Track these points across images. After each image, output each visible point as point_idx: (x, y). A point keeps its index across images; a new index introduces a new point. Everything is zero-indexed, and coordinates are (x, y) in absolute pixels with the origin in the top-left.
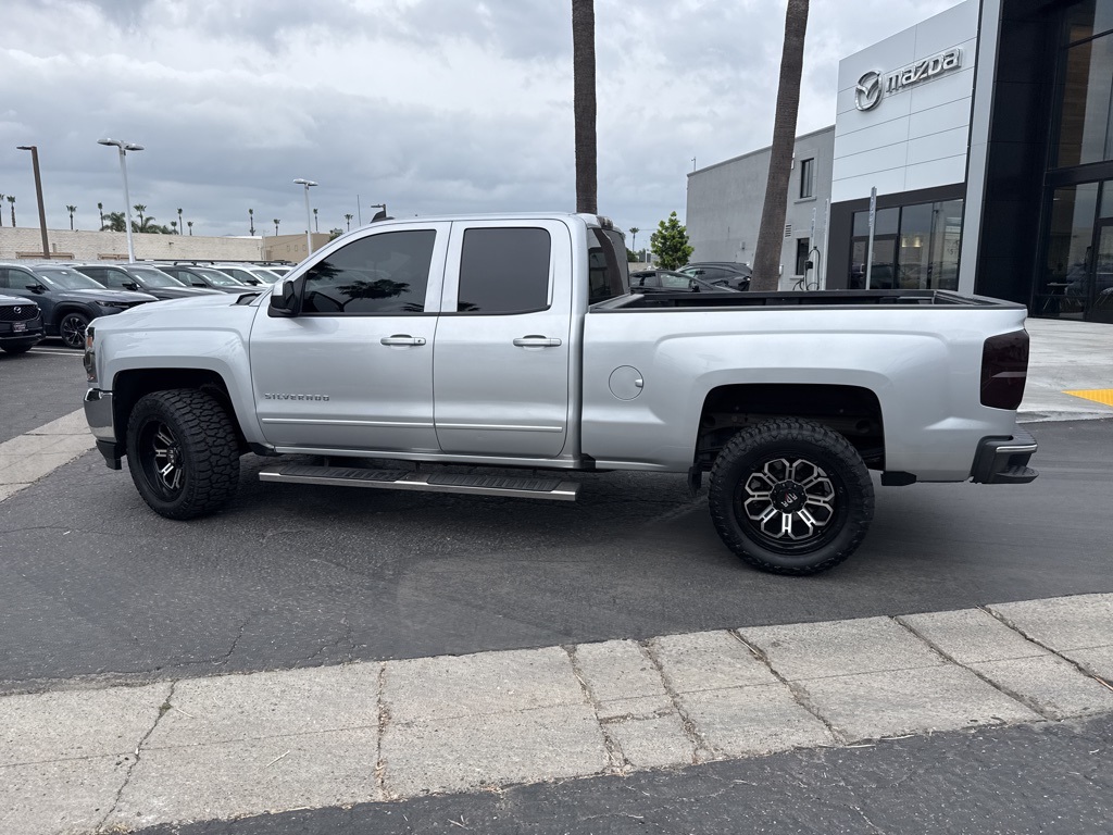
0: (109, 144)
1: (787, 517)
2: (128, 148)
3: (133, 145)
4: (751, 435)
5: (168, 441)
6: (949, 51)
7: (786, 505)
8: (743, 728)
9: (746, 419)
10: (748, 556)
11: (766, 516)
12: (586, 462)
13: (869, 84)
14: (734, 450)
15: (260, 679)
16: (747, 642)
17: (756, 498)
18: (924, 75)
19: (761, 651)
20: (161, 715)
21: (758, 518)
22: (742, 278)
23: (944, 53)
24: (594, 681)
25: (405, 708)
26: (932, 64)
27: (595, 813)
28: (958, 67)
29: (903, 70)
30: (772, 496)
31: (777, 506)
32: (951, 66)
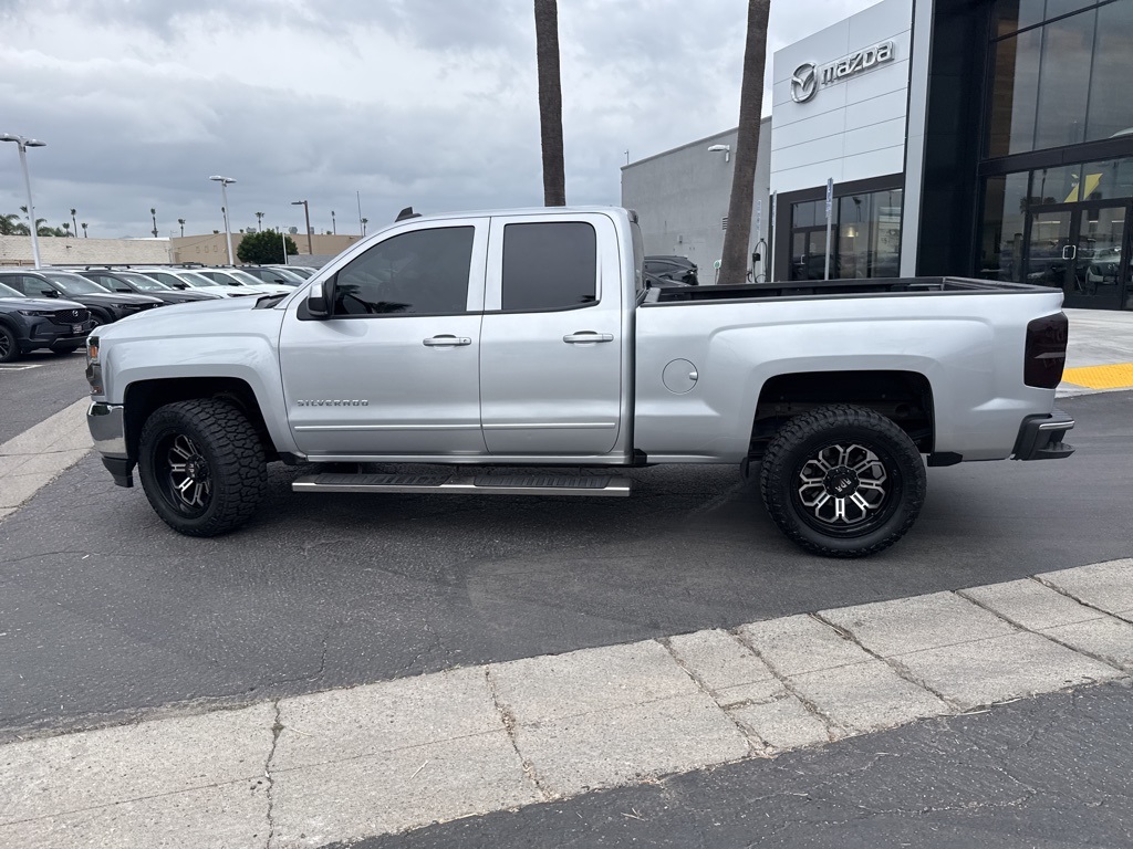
0: (6, 140)
1: (840, 502)
2: (27, 144)
3: (34, 141)
4: (808, 423)
5: (186, 455)
6: (883, 44)
7: (840, 490)
8: (862, 704)
9: (789, 408)
10: (805, 542)
11: (820, 502)
12: (637, 457)
13: (805, 76)
14: (789, 439)
15: (364, 692)
16: (830, 624)
17: (810, 485)
18: (859, 67)
19: (846, 631)
20: (276, 737)
21: (812, 505)
22: (685, 271)
23: (877, 46)
24: (700, 671)
25: (526, 710)
26: (866, 56)
27: (760, 795)
28: (891, 60)
29: (837, 62)
30: (827, 482)
31: (832, 492)
32: (884, 58)
